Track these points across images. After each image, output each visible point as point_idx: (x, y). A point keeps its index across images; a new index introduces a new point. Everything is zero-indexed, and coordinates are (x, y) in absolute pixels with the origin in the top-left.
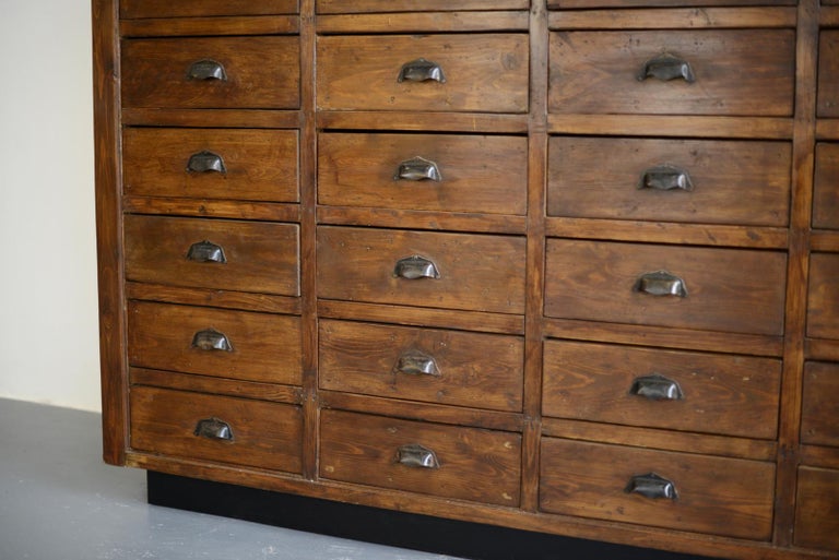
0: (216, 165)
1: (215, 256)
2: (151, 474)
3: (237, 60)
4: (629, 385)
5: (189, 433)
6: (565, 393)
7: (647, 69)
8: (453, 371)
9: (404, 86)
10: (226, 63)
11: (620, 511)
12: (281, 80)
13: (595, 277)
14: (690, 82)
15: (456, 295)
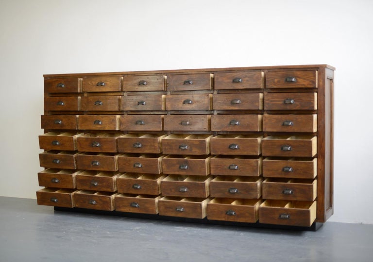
0: (58, 143)
1: (58, 162)
2: (55, 207)
3: (64, 120)
4: (132, 186)
5: (49, 201)
6: (121, 188)
7: (137, 122)
8: (100, 184)
9: (94, 125)
10: (62, 120)
11: (130, 210)
12: (72, 124)
13: (127, 164)
14: (144, 125)
15: (103, 168)
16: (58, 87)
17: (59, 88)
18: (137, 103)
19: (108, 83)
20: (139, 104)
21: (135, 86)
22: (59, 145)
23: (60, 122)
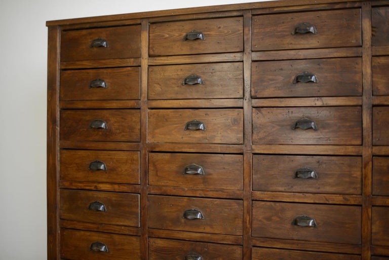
0: (102, 167)
1: (101, 208)
3: (113, 120)
7: (296, 124)
9: (187, 132)
10: (107, 121)
12: (132, 129)
13: (275, 218)
14: (316, 130)
15: (211, 227)
16: (92, 47)
17: (95, 50)
18: (293, 78)
19: (212, 33)
20: (298, 80)
21: (283, 36)
22: (105, 170)
23: (103, 125)
